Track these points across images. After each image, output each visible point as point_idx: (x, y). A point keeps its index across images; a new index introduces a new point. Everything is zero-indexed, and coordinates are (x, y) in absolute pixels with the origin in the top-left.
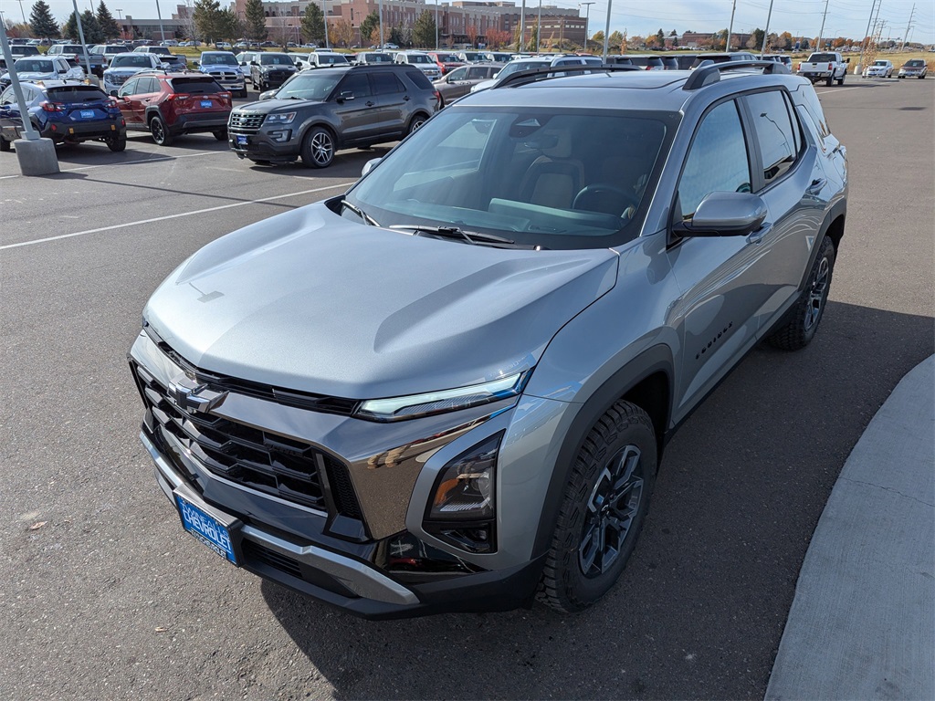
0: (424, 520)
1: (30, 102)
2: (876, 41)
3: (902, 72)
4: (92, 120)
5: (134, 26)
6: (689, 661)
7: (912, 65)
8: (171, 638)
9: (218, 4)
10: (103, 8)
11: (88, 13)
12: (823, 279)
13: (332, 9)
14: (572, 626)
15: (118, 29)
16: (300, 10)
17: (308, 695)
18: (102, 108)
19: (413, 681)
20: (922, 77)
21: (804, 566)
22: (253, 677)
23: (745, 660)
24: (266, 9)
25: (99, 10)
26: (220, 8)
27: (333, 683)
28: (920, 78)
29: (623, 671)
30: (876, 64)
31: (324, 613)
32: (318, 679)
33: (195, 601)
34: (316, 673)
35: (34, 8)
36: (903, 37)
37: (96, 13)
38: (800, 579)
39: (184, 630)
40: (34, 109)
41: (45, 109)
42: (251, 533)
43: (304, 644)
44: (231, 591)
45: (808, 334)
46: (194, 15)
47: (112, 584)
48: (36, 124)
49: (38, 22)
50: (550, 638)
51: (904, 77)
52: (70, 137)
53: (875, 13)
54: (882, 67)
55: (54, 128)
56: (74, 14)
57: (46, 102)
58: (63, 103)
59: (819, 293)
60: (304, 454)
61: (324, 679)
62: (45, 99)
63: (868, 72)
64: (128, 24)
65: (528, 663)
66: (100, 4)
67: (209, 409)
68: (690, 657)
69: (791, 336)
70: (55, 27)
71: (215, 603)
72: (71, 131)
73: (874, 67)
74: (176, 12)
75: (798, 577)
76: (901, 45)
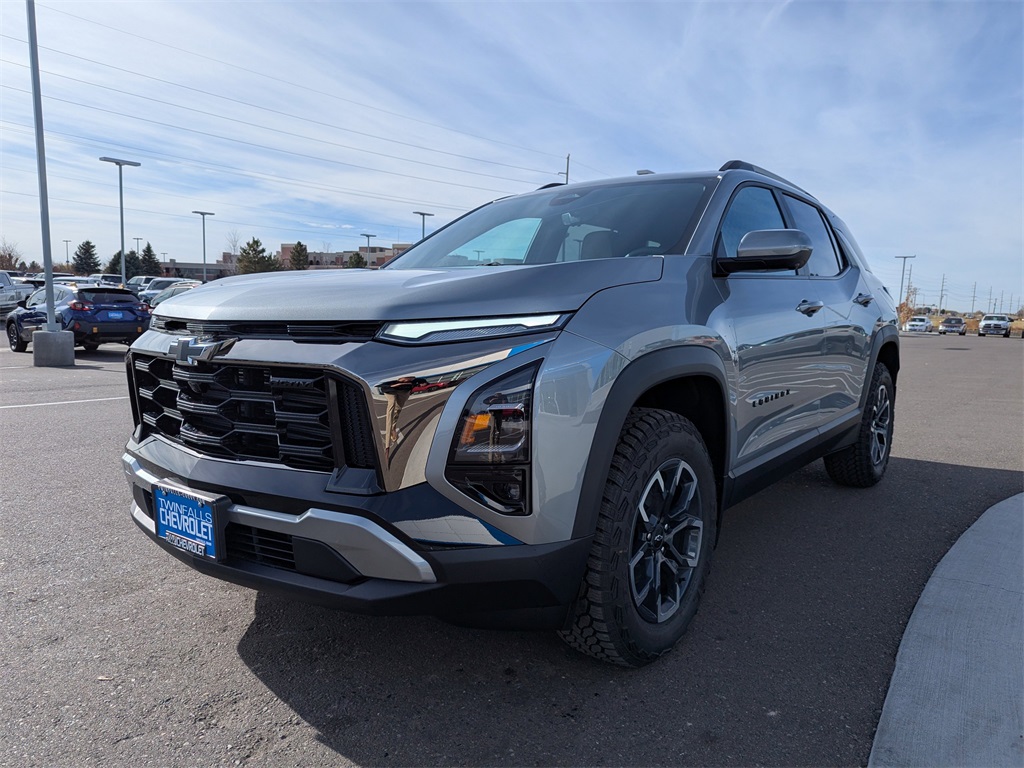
0: (448, 464)
1: (59, 302)
2: (911, 306)
3: (941, 328)
4: (118, 321)
5: (177, 269)
6: (771, 717)
7: (950, 322)
8: (116, 686)
9: (263, 250)
10: (148, 250)
11: (133, 253)
12: (885, 413)
13: (375, 260)
14: (623, 685)
15: (160, 268)
16: (344, 260)
17: (283, 737)
18: (132, 311)
19: (420, 728)
20: (962, 334)
21: (903, 642)
22: (214, 722)
23: (842, 718)
24: (311, 258)
25: (144, 251)
26: (265, 254)
27: (317, 727)
28: (961, 334)
29: (689, 724)
30: (914, 320)
31: (313, 669)
32: (298, 724)
33: (152, 657)
34: (296, 718)
35: (81, 248)
36: (938, 304)
37: (140, 254)
38: (899, 654)
39: (133, 680)
40: (61, 308)
41: (73, 309)
42: (239, 510)
43: (283, 694)
44: (200, 651)
45: (878, 470)
46: (239, 259)
47: (53, 641)
48: (60, 320)
49: (81, 260)
50: (596, 695)
51: (944, 333)
52: (93, 336)
53: (906, 283)
54: (921, 323)
55: (77, 327)
56: (119, 254)
57: (75, 301)
58: (92, 303)
59: (882, 427)
60: (315, 384)
61: (306, 724)
62: (75, 298)
63: (908, 327)
64: (171, 266)
65: (569, 715)
66: (146, 245)
67: (212, 356)
68: (772, 713)
69: (859, 473)
70: (97, 265)
71: (178, 660)
72: (95, 330)
73: (913, 323)
74: (221, 259)
75: (897, 651)
76: (937, 311)
